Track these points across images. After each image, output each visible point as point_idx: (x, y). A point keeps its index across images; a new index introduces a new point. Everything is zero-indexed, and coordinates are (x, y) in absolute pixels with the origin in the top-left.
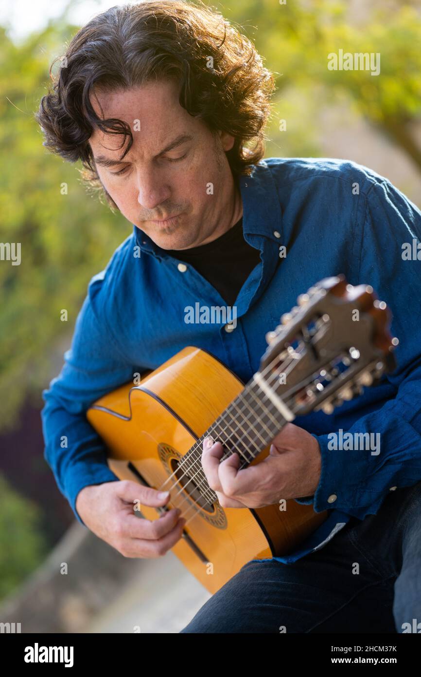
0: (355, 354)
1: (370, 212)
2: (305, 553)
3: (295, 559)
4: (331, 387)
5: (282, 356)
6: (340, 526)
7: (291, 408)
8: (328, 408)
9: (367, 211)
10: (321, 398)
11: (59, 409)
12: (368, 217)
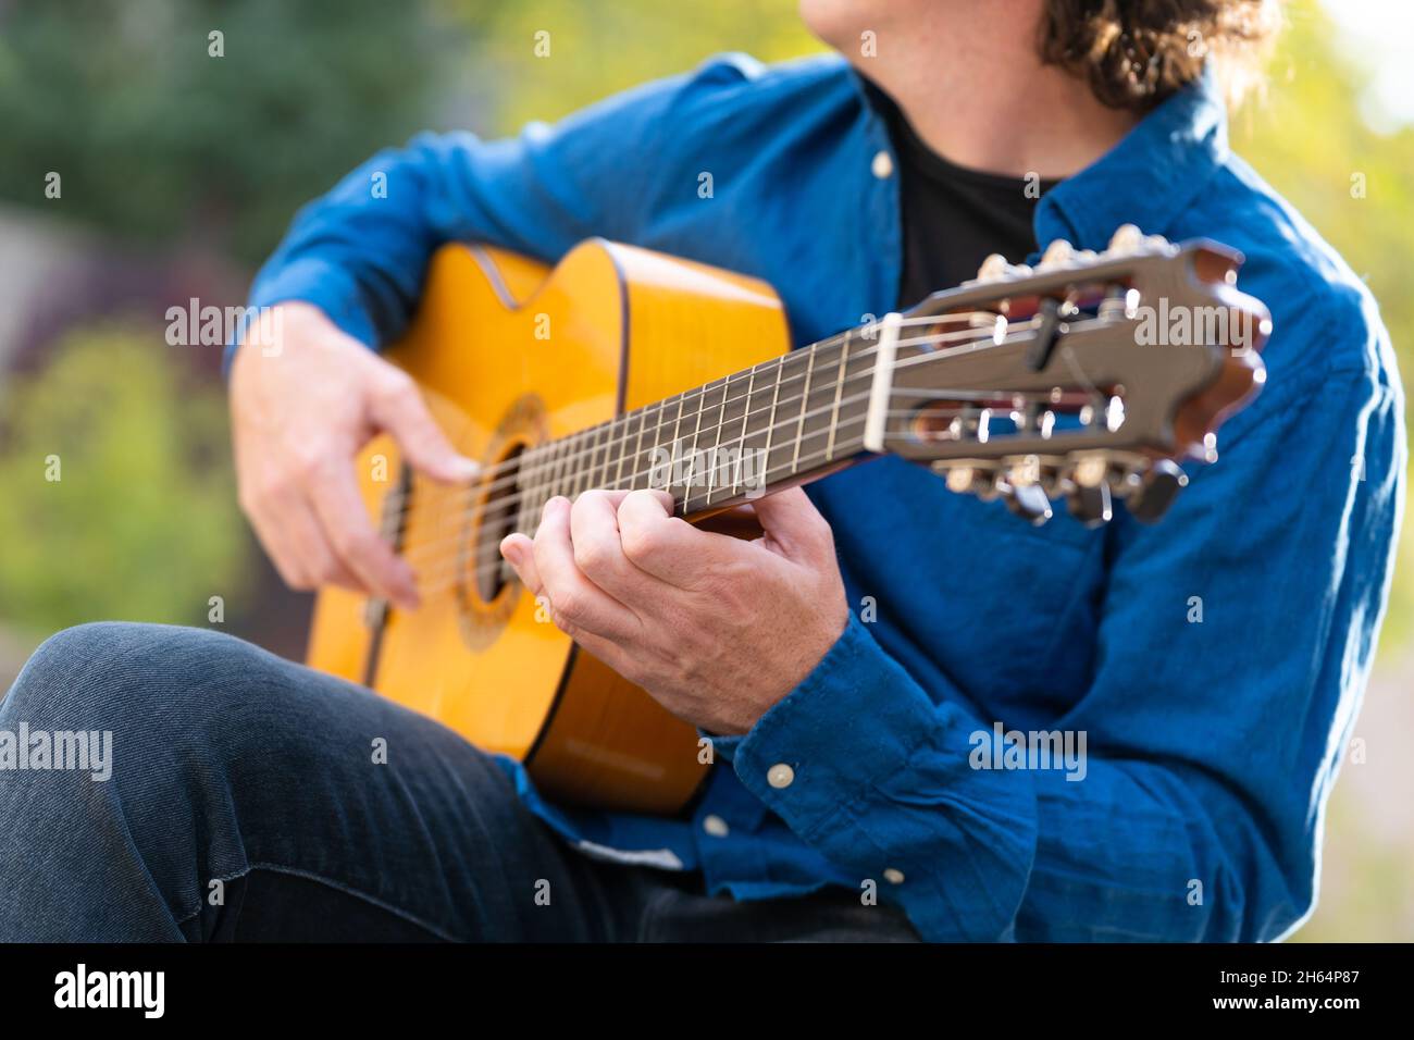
0: (1116, 414)
1: (1304, 409)
2: (561, 826)
3: (539, 808)
4: (1005, 442)
5: (977, 318)
6: (667, 859)
7: (890, 424)
8: (960, 478)
9: (1301, 401)
10: (967, 448)
11: (417, 183)
12: (1290, 415)
